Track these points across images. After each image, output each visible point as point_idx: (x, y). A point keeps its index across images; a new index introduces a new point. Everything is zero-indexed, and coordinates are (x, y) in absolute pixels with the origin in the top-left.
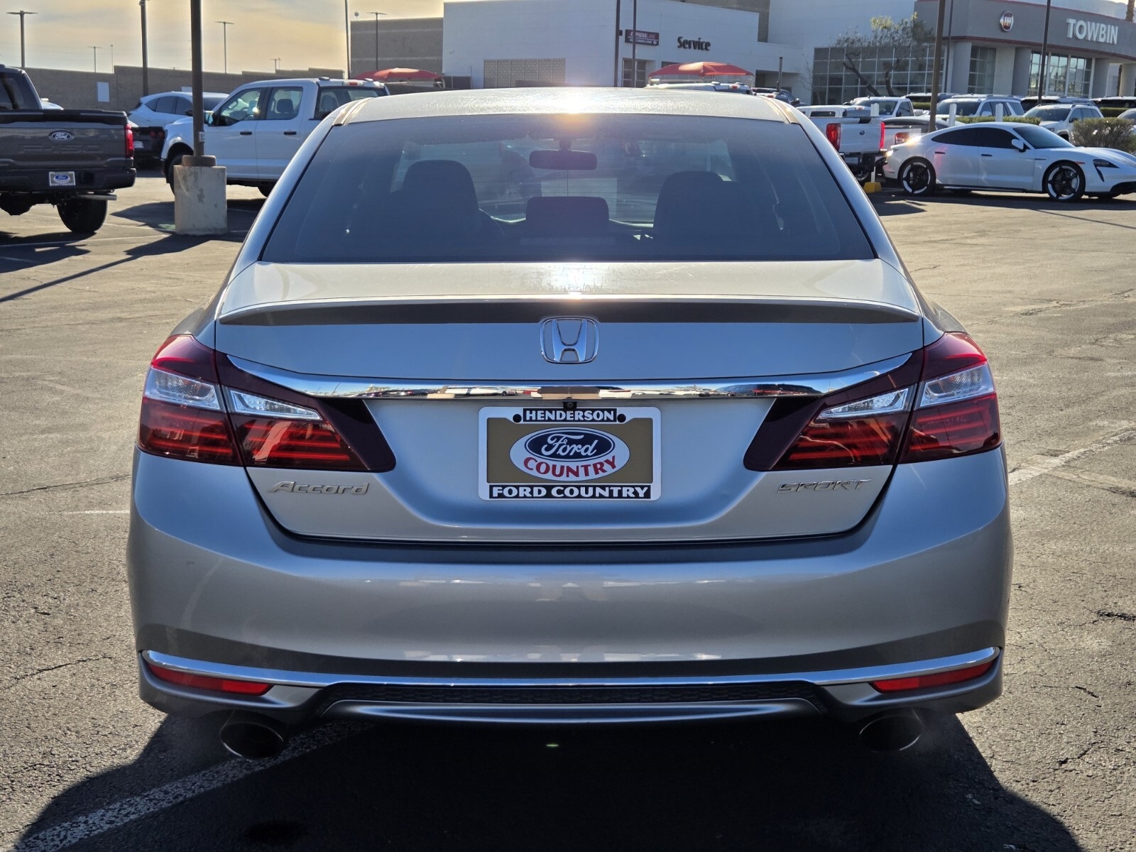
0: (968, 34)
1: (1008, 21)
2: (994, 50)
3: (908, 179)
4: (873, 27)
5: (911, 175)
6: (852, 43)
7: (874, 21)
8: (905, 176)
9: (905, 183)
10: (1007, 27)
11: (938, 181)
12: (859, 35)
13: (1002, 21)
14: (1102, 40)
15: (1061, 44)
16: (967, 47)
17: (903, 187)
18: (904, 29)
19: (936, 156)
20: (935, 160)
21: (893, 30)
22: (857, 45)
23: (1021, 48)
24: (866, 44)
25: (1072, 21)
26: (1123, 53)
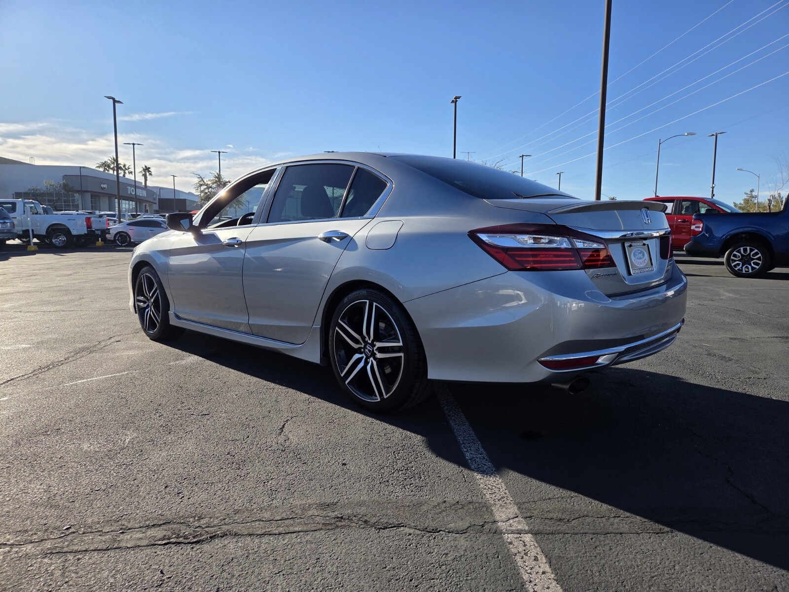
0: (89, 190)
1: (105, 186)
2: (99, 197)
3: (118, 240)
4: (45, 185)
5: (120, 238)
6: (36, 190)
7: (46, 183)
8: (117, 239)
9: (117, 241)
10: (105, 188)
11: (132, 240)
12: (39, 188)
13: (102, 186)
14: (141, 195)
15: (126, 196)
16: (89, 195)
17: (116, 243)
18: (60, 186)
19: (130, 231)
20: (130, 232)
21: (55, 186)
22: (38, 192)
23: (110, 197)
24: (42, 191)
25: (129, 188)
26: (149, 200)
